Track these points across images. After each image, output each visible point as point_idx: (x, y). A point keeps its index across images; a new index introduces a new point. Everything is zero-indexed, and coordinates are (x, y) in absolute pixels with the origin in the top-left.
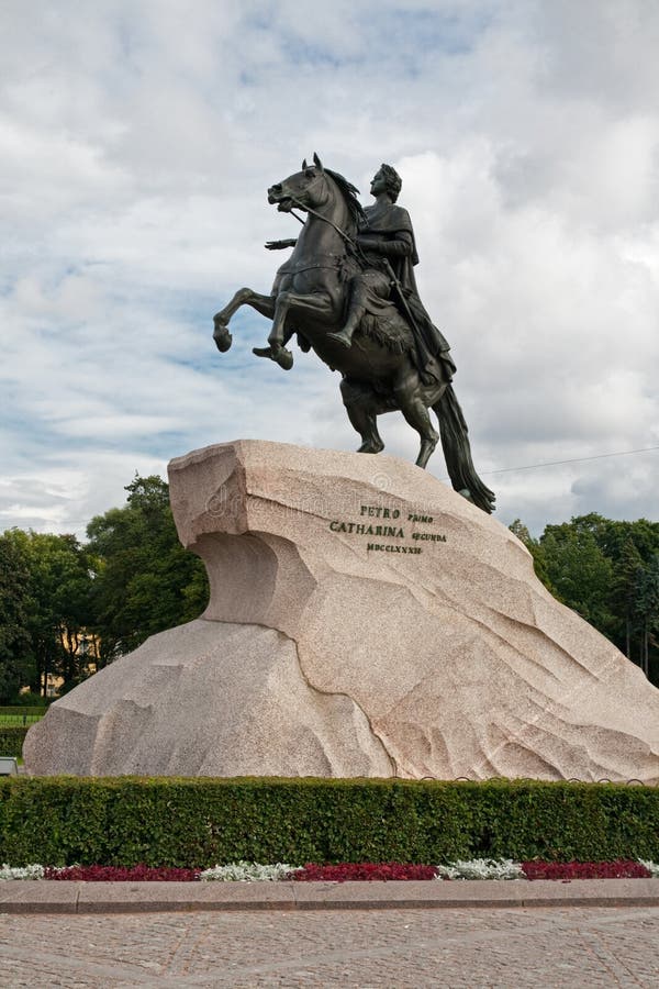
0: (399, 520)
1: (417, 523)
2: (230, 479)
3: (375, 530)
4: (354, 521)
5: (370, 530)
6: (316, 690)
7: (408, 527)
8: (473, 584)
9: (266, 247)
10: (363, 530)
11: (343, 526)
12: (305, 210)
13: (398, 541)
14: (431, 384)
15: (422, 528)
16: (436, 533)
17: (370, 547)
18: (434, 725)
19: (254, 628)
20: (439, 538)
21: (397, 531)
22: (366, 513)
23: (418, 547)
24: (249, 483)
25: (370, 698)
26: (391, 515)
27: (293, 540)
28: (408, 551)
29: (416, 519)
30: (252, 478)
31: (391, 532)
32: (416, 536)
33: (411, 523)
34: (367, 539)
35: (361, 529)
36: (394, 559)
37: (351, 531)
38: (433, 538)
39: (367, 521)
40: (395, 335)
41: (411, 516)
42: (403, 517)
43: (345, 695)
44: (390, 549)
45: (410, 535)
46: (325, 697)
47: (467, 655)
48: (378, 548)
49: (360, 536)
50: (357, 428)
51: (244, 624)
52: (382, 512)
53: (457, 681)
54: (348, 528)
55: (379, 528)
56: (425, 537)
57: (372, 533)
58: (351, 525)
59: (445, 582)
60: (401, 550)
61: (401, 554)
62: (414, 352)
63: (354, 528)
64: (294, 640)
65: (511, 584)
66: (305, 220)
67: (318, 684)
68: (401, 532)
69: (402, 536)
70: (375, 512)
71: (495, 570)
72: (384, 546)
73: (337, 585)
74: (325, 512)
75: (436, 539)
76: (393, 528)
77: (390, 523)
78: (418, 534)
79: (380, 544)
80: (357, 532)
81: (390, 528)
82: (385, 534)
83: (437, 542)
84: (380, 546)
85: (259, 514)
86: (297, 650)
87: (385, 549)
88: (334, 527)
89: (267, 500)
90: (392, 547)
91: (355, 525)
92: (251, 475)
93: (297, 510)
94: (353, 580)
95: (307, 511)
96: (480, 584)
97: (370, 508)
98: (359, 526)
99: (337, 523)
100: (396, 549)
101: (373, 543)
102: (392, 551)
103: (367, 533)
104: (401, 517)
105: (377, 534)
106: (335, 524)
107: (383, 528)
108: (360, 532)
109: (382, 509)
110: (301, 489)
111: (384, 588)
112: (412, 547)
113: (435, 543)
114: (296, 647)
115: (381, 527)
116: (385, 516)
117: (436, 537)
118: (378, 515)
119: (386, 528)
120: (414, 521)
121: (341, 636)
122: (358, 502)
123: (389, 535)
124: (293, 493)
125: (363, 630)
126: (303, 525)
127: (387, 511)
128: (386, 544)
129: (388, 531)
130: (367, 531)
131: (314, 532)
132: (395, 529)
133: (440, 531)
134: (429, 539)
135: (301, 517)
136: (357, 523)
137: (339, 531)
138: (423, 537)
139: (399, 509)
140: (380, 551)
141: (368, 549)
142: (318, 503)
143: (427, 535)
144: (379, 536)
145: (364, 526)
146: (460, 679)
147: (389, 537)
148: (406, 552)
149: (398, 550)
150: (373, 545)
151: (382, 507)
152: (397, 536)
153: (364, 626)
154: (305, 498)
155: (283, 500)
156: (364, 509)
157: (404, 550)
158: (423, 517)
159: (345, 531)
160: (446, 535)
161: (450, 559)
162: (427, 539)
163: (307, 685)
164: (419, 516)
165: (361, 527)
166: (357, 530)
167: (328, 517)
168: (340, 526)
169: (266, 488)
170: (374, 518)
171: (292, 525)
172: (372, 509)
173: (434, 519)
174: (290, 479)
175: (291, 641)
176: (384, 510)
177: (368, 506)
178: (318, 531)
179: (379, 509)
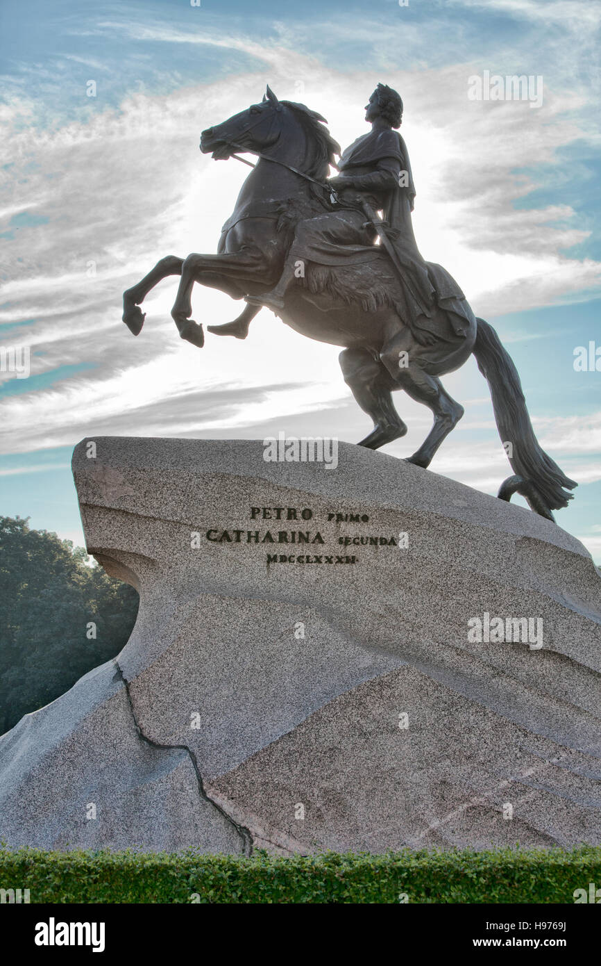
0: (312, 521)
1: (343, 524)
3: (276, 537)
4: (241, 527)
6: (151, 743)
7: (329, 531)
8: (446, 598)
10: (257, 537)
11: (225, 534)
12: (256, 153)
13: (316, 549)
15: (350, 530)
16: (378, 535)
17: (271, 559)
20: (384, 541)
21: (312, 536)
22: (259, 516)
23: (350, 554)
24: (82, 489)
25: (215, 752)
26: (299, 515)
27: (153, 557)
28: (334, 560)
29: (340, 518)
30: (86, 484)
31: (304, 538)
33: (333, 525)
34: (265, 549)
35: (254, 537)
36: (312, 571)
37: (238, 540)
38: (374, 541)
39: (261, 525)
40: (364, 288)
41: (331, 516)
42: (319, 518)
43: (185, 748)
44: (304, 560)
45: (334, 540)
46: (160, 751)
47: (387, 692)
48: (284, 559)
49: (254, 546)
52: (284, 514)
53: (369, 726)
54: (233, 536)
55: (283, 535)
56: (359, 541)
57: (272, 541)
58: (238, 533)
59: (399, 599)
60: (323, 560)
61: (324, 564)
63: (244, 537)
64: (126, 681)
66: (255, 164)
68: (318, 536)
69: (322, 542)
70: (274, 514)
72: (294, 556)
73: (204, 610)
74: (196, 518)
75: (379, 543)
76: (304, 532)
77: (300, 526)
78: (346, 538)
79: (286, 554)
80: (249, 541)
81: (300, 533)
82: (293, 541)
83: (380, 546)
84: (288, 557)
85: (100, 527)
86: (128, 692)
87: (296, 560)
88: (213, 536)
89: (110, 509)
90: (308, 557)
91: (243, 532)
92: (85, 480)
93: (155, 519)
94: (228, 603)
95: (168, 519)
96: (458, 598)
97: (265, 509)
98: (249, 533)
99: (216, 531)
100: (314, 560)
101: (275, 553)
102: (308, 562)
103: (263, 542)
104: (316, 518)
105: (281, 541)
106: (213, 533)
107: (289, 534)
108: (253, 540)
109: (283, 509)
110: (159, 492)
111: (277, 610)
112: (340, 555)
113: (377, 548)
114: (127, 689)
115: (285, 533)
116: (289, 518)
117: (379, 540)
118: (279, 517)
119: (293, 533)
120: (337, 521)
121: (201, 674)
122: (244, 503)
123: (299, 542)
124: (146, 498)
125: (236, 665)
126: (165, 537)
127: (292, 511)
128: (298, 554)
129: (297, 537)
130: (263, 539)
131: (183, 545)
132: (308, 533)
133: (384, 532)
134: (367, 543)
135: (161, 528)
136: (245, 529)
137: (221, 541)
138: (357, 541)
139: (310, 507)
140: (287, 563)
141: (268, 562)
142: (185, 508)
143: (362, 538)
144: (284, 545)
145: (257, 533)
146: (373, 726)
147: (300, 544)
148: (331, 563)
149: (318, 560)
150: (275, 556)
151: (283, 507)
152: (313, 543)
153: (239, 660)
154: (166, 502)
155: (133, 508)
156: (254, 512)
157: (329, 560)
158: (352, 515)
159: (229, 540)
160: (395, 537)
161: (405, 568)
162: (362, 543)
163: (137, 737)
164: (344, 515)
165: (253, 534)
166: (247, 538)
167: (201, 525)
168: (221, 535)
169: (106, 495)
170: (272, 522)
171: (150, 538)
172: (267, 511)
173: (370, 517)
174: (141, 481)
175: (122, 682)
176: (286, 510)
177: (260, 506)
178: (188, 543)
179: (279, 510)
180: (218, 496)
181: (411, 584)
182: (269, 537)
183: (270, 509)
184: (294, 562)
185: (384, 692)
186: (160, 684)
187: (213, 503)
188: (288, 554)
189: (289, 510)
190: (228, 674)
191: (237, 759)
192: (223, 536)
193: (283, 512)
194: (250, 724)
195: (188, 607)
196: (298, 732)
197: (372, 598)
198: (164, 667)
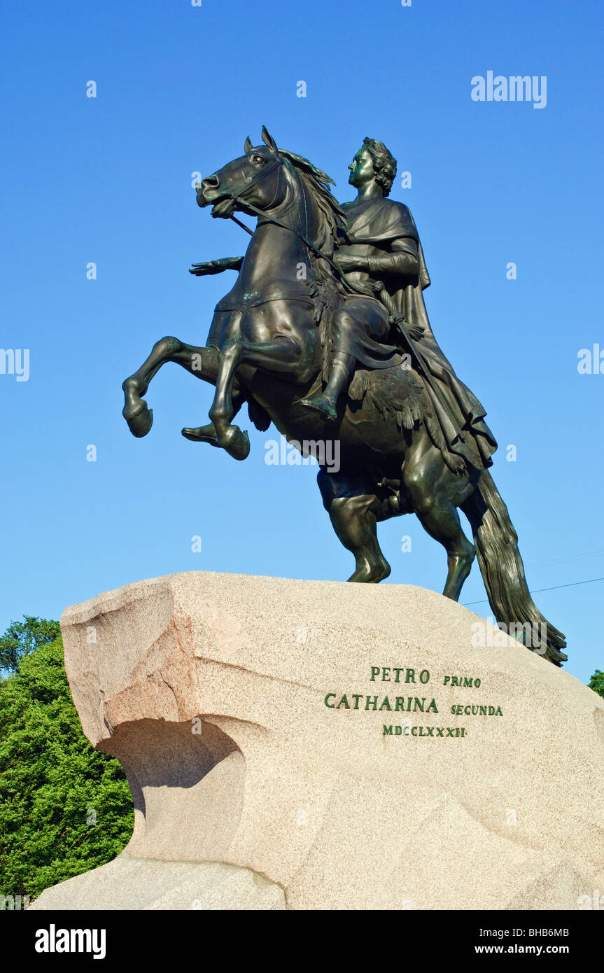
0: (429, 685)
1: (457, 689)
2: (165, 635)
3: (393, 704)
4: (360, 691)
5: (386, 702)
7: (445, 696)
9: (192, 272)
10: (375, 704)
11: (344, 700)
12: (252, 213)
13: (429, 719)
15: (464, 696)
16: (487, 703)
17: (387, 731)
19: (215, 869)
20: (492, 711)
21: (427, 704)
22: (379, 678)
23: (460, 726)
24: (198, 639)
26: (417, 677)
27: (267, 726)
28: (445, 733)
29: (455, 682)
30: (202, 632)
31: (419, 705)
32: (456, 710)
33: (447, 690)
34: (383, 718)
35: (372, 703)
36: (424, 747)
37: (356, 707)
38: (483, 709)
39: (380, 689)
41: (447, 679)
42: (436, 681)
44: (417, 732)
45: (448, 708)
48: (399, 731)
49: (371, 714)
50: (348, 543)
51: (196, 862)
52: (403, 675)
54: (351, 702)
55: (400, 700)
56: (471, 710)
57: (389, 708)
58: (357, 697)
60: (435, 732)
61: (435, 738)
63: (363, 702)
64: (279, 884)
66: (253, 229)
68: (433, 704)
69: (436, 711)
70: (393, 675)
72: (408, 728)
73: (342, 793)
74: (315, 679)
75: (487, 713)
76: (420, 698)
77: (416, 691)
78: (459, 706)
79: (401, 725)
80: (367, 709)
81: (416, 699)
82: (409, 709)
83: (489, 717)
84: (403, 728)
85: (213, 687)
86: (286, 899)
87: (410, 732)
88: (332, 701)
89: (226, 665)
90: (421, 728)
91: (362, 697)
92: (200, 627)
93: (272, 678)
94: (364, 785)
95: (287, 678)
96: (558, 780)
97: (384, 669)
98: (369, 697)
99: (334, 695)
100: (427, 732)
101: (390, 724)
102: (421, 734)
103: (381, 709)
104: (433, 681)
105: (397, 709)
106: (331, 697)
107: (406, 701)
108: (371, 707)
109: (402, 670)
110: (277, 645)
111: (413, 793)
112: (451, 726)
113: (486, 719)
114: (285, 895)
115: (402, 699)
116: (407, 682)
117: (488, 709)
118: (397, 680)
119: (410, 699)
120: (452, 685)
121: (352, 874)
122: (365, 661)
123: (415, 710)
124: (264, 652)
126: (281, 702)
127: (411, 672)
128: (412, 725)
129: (413, 702)
130: (380, 706)
131: (299, 712)
132: (424, 699)
133: (492, 700)
134: (477, 713)
135: (278, 690)
136: (365, 693)
137: (338, 708)
138: (468, 709)
139: (429, 668)
140: (402, 736)
141: (384, 734)
142: (304, 666)
143: (473, 707)
144: (399, 713)
145: (376, 698)
147: (415, 713)
148: (442, 736)
149: (430, 732)
150: (391, 727)
151: (403, 667)
152: (428, 711)
154: (284, 658)
155: (251, 664)
156: (375, 671)
157: (440, 733)
158: (466, 679)
159: (348, 707)
160: (502, 705)
161: (510, 743)
162: (473, 713)
164: (459, 679)
165: (372, 700)
166: (365, 705)
167: (320, 686)
168: (339, 701)
169: (222, 647)
170: (390, 685)
171: (266, 702)
172: (387, 671)
173: (482, 682)
174: (259, 630)
175: (276, 886)
176: (405, 671)
177: (381, 666)
178: (305, 709)
179: (398, 670)
180: (338, 651)
181: (514, 762)
183: (389, 669)
184: (408, 734)
187: (334, 660)
188: (403, 724)
189: (408, 670)
190: (379, 874)
192: (342, 702)
193: (401, 672)
195: (324, 790)
197: (479, 780)
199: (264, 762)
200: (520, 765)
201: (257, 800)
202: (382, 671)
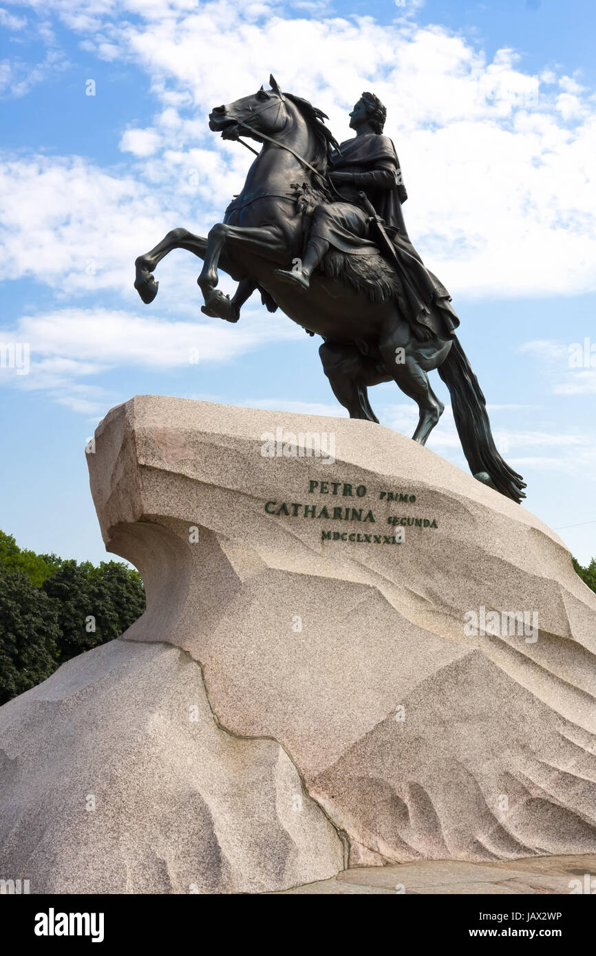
0: (366, 498)
1: (393, 504)
3: (331, 513)
4: (299, 500)
6: (231, 733)
7: (380, 509)
8: (479, 583)
10: (313, 512)
11: (283, 507)
12: (259, 139)
13: (366, 528)
14: (426, 340)
15: (400, 510)
16: (422, 516)
17: (325, 536)
18: (412, 778)
20: (427, 523)
21: (365, 514)
22: (317, 490)
23: (396, 535)
24: (141, 449)
25: (308, 743)
26: (354, 491)
27: (210, 527)
28: (382, 540)
29: (391, 497)
30: (146, 443)
31: (356, 515)
33: (383, 504)
34: (320, 525)
35: (310, 512)
36: (361, 552)
37: (296, 514)
38: (418, 523)
39: (318, 500)
40: (373, 278)
41: (383, 494)
42: (372, 495)
43: (273, 739)
44: (355, 538)
45: (383, 519)
46: (243, 742)
47: (461, 678)
48: (337, 536)
49: (309, 521)
51: (152, 643)
52: (340, 489)
53: (447, 714)
54: (291, 510)
55: (337, 511)
56: (406, 522)
57: (327, 516)
58: (296, 506)
59: (439, 583)
60: (372, 539)
61: (372, 544)
62: (401, 300)
63: (301, 511)
64: (199, 663)
65: (534, 583)
66: (258, 150)
67: (233, 724)
68: (370, 514)
69: (372, 520)
70: (330, 488)
71: (510, 565)
72: (346, 534)
73: (271, 586)
74: (256, 488)
75: (423, 525)
76: (357, 509)
77: (353, 503)
78: (395, 518)
79: (340, 532)
80: (305, 516)
81: (354, 510)
82: (347, 518)
83: (424, 528)
84: (341, 534)
85: (157, 492)
86: (203, 676)
87: (348, 538)
88: (271, 508)
89: (169, 473)
90: (359, 535)
91: (301, 505)
92: (144, 439)
93: (214, 487)
94: (295, 579)
95: (229, 487)
96: (489, 584)
97: (322, 483)
98: (307, 507)
99: (274, 503)
100: (364, 538)
101: (329, 530)
102: (358, 541)
103: (319, 517)
104: (369, 495)
105: (335, 518)
106: (271, 505)
107: (344, 510)
108: (310, 515)
109: (340, 484)
110: (219, 458)
111: (342, 588)
112: (388, 535)
113: (421, 530)
114: (202, 672)
115: (340, 509)
116: (345, 494)
117: (423, 522)
118: (335, 493)
119: (347, 510)
120: (388, 500)
121: (273, 655)
122: (304, 475)
123: (352, 519)
124: (207, 464)
125: (308, 647)
126: (223, 507)
127: (348, 487)
128: (350, 532)
129: (350, 513)
130: (319, 514)
131: (241, 516)
132: (361, 510)
133: (428, 514)
134: (412, 524)
135: (220, 497)
136: (304, 503)
137: (278, 514)
138: (404, 521)
139: (365, 484)
140: (340, 541)
141: (323, 539)
142: (246, 477)
143: (409, 519)
144: (338, 521)
145: (314, 507)
146: (451, 713)
147: (353, 521)
148: (379, 542)
149: (368, 539)
150: (329, 533)
151: (340, 482)
152: (365, 521)
153: (310, 641)
154: (226, 469)
155: (193, 473)
156: (313, 484)
157: (377, 540)
158: (401, 495)
159: (287, 514)
160: (437, 519)
161: (444, 551)
162: (409, 524)
163: (216, 727)
164: (395, 494)
165: (310, 508)
166: (304, 513)
167: (260, 495)
168: (279, 508)
169: (166, 457)
170: (329, 497)
171: (209, 506)
172: (325, 485)
173: (417, 498)
174: (202, 445)
175: (195, 664)
176: (342, 485)
177: (319, 480)
178: (247, 514)
179: (336, 485)
180: (279, 466)
181: (449, 567)
182: (324, 512)
183: (327, 483)
184: (346, 539)
185: (459, 678)
186: (234, 666)
187: (274, 473)
188: (341, 531)
189: (345, 485)
191: (334, 751)
192: (281, 509)
193: (339, 487)
194: (336, 711)
195: (255, 582)
196: (390, 721)
198: (236, 647)
199: (208, 558)
200: (454, 570)
201: (199, 590)
202: (320, 484)
